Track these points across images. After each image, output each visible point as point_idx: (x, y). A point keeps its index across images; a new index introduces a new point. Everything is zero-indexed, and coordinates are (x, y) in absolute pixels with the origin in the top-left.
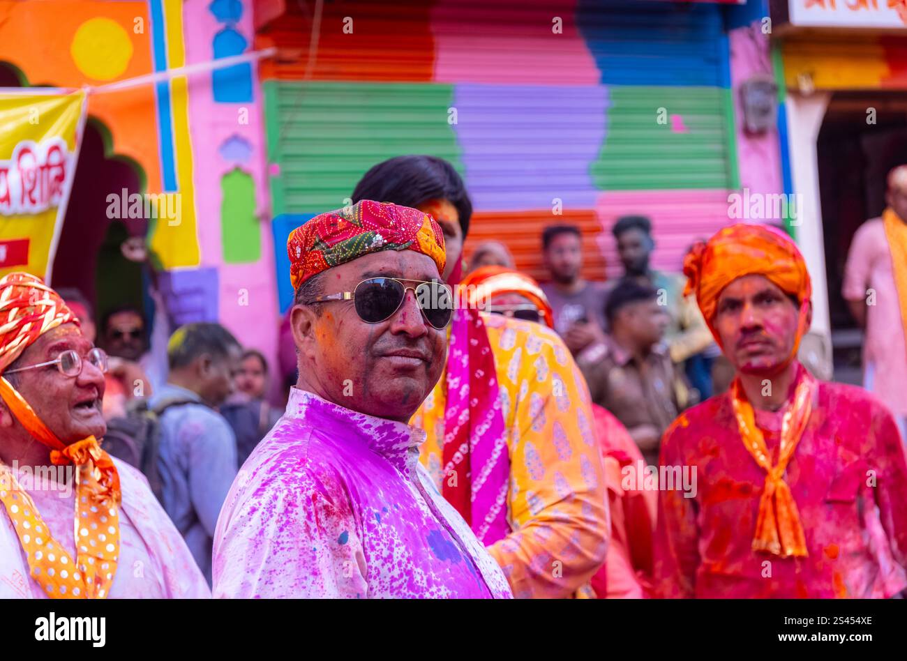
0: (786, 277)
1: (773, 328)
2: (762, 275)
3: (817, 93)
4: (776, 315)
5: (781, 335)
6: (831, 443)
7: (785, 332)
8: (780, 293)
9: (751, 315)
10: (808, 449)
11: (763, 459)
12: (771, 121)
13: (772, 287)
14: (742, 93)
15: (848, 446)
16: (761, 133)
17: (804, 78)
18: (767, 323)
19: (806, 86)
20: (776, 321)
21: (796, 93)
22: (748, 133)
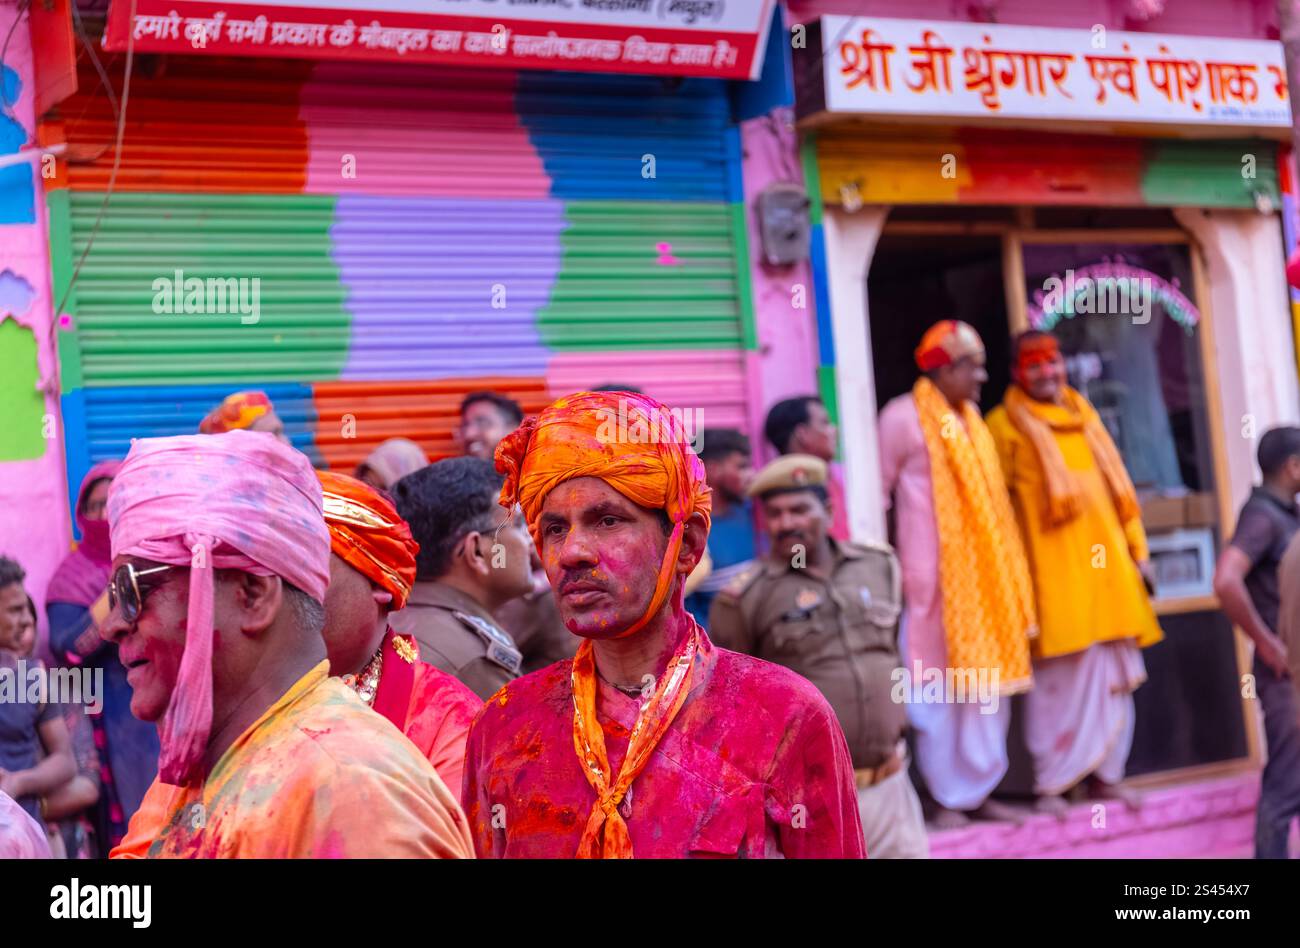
0: (638, 480)
1: (612, 564)
2: (599, 477)
3: (867, 210)
4: (620, 544)
5: (624, 575)
6: (713, 754)
7: (635, 572)
8: (630, 509)
9: (578, 543)
10: (672, 762)
11: (595, 776)
12: (801, 250)
13: (614, 499)
14: (758, 208)
15: (738, 763)
16: (788, 267)
17: (847, 190)
18: (603, 558)
19: (851, 201)
20: (618, 553)
21: (836, 209)
22: (767, 267)
